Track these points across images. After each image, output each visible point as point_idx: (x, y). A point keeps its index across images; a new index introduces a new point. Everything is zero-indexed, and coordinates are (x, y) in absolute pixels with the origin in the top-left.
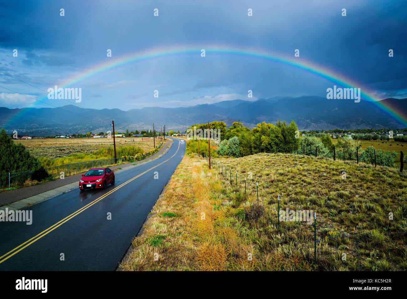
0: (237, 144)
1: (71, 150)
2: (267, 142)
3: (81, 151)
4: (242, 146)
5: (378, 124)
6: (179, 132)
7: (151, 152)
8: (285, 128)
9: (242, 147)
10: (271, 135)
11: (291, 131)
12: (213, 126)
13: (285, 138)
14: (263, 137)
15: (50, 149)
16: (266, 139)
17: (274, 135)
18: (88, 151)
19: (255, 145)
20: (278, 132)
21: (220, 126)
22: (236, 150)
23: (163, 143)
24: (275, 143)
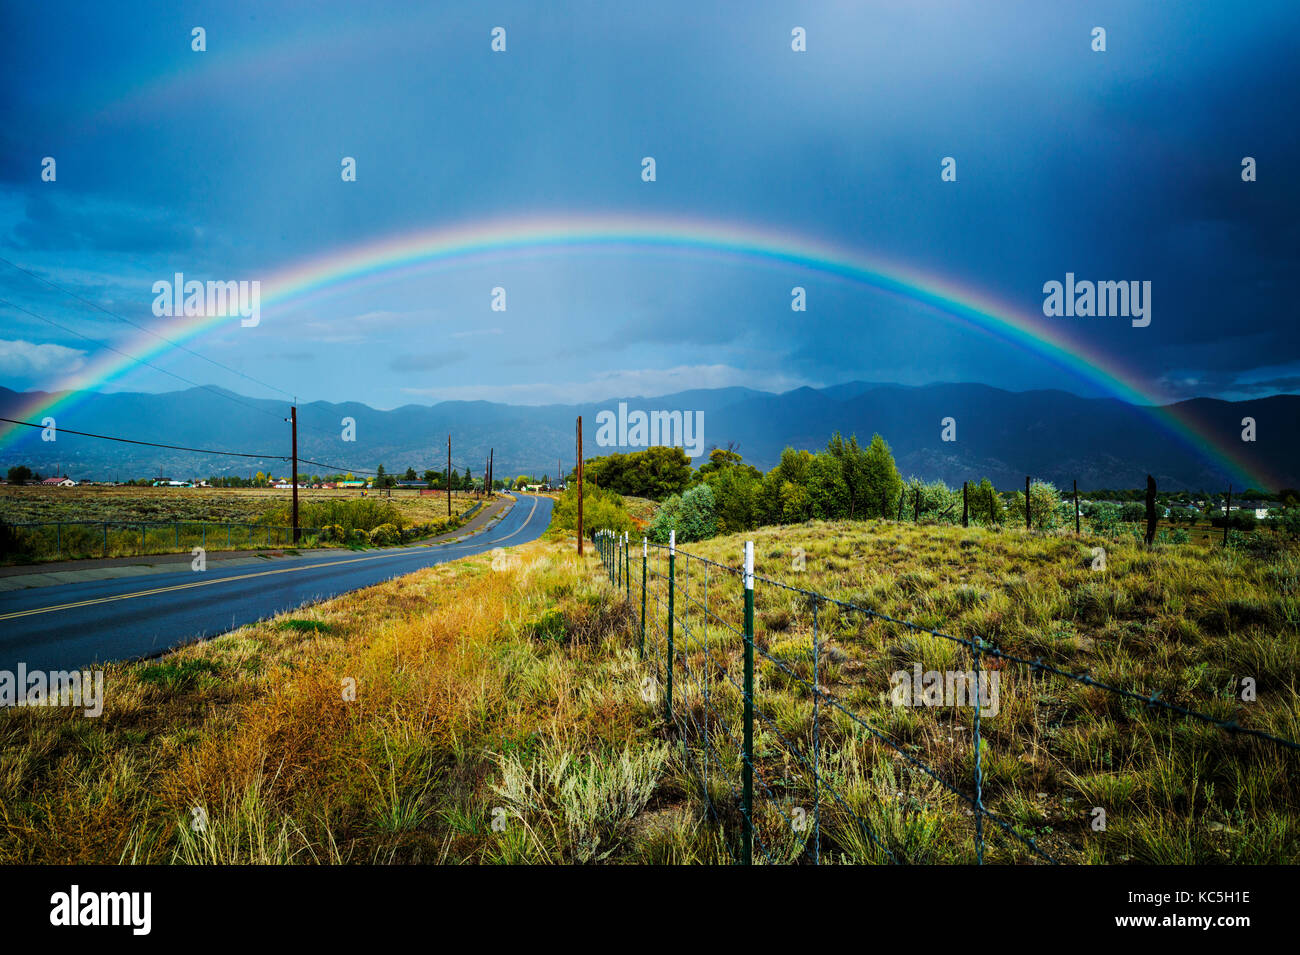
0: (708, 508)
1: (178, 513)
2: (798, 501)
3: (210, 517)
4: (722, 516)
5: (1165, 477)
6: (545, 480)
7: (435, 525)
8: (855, 458)
9: (721, 519)
10: (812, 479)
11: (872, 470)
12: (650, 461)
13: (852, 490)
14: (788, 485)
15: (109, 507)
16: (796, 493)
17: (819, 480)
18: (233, 517)
19: (763, 513)
20: (831, 471)
21: (672, 462)
22: (705, 527)
23: (480, 505)
24: (822, 504)
